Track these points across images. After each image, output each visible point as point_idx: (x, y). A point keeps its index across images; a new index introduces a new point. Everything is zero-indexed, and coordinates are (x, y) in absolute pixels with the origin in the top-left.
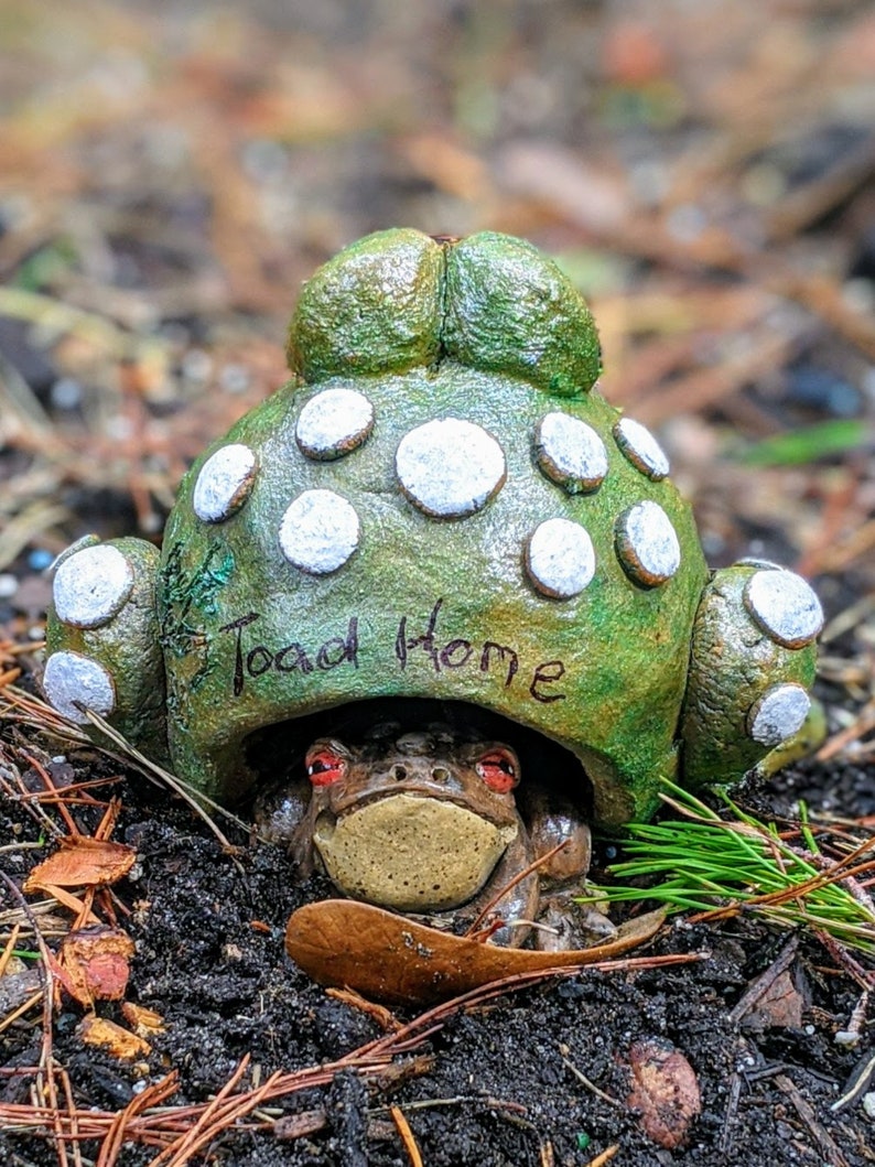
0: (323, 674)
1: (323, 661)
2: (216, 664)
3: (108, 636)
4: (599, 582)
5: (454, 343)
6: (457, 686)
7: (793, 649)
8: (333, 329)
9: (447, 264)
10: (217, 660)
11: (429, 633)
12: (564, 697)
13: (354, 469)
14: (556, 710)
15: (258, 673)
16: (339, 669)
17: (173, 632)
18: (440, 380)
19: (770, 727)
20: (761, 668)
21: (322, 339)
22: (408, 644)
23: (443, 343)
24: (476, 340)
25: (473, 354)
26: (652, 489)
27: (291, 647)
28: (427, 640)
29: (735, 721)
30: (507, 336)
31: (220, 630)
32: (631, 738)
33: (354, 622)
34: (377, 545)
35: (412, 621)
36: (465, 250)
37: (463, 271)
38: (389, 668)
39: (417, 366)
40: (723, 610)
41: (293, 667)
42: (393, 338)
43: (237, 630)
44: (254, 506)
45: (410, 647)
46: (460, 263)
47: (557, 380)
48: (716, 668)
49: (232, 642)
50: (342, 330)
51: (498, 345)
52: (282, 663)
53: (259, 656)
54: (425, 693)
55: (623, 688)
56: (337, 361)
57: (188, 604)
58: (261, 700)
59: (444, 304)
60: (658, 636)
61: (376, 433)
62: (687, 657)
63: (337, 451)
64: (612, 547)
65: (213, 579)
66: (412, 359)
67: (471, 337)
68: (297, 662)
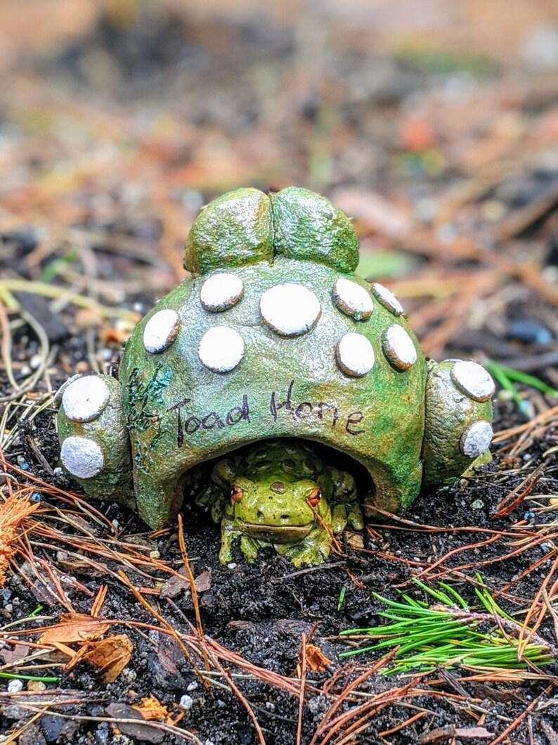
0: (231, 428)
1: (230, 420)
2: (166, 431)
3: (98, 425)
4: (377, 369)
5: (282, 246)
6: (306, 428)
7: (481, 402)
8: (215, 242)
9: (272, 205)
10: (166, 428)
11: (288, 400)
12: (364, 432)
13: (236, 314)
14: (360, 439)
15: (192, 432)
16: (239, 424)
17: (136, 418)
18: (276, 267)
19: (473, 446)
20: (465, 413)
21: (209, 249)
22: (277, 407)
23: (275, 247)
24: (294, 243)
25: (292, 251)
26: (396, 320)
27: (210, 415)
28: (287, 404)
29: (453, 444)
30: (311, 240)
31: (167, 411)
32: (399, 456)
33: (245, 398)
34: (254, 354)
35: (278, 394)
36: (282, 196)
37: (283, 207)
38: (268, 421)
39: (262, 260)
40: (440, 384)
41: (213, 426)
42: (249, 245)
43: (177, 410)
44: (180, 340)
45: (278, 409)
46: (281, 203)
47: (340, 263)
48: (441, 416)
49: (175, 417)
50: (219, 242)
51: (307, 245)
52: (206, 424)
53: (192, 422)
54: (288, 434)
55: (394, 427)
56: (218, 259)
57: (146, 400)
58: (195, 447)
59: (274, 226)
60: (409, 398)
61: (246, 295)
62: (424, 411)
63: (226, 306)
64: (381, 349)
65: (160, 384)
66: (260, 256)
67: (290, 242)
68: (215, 423)
